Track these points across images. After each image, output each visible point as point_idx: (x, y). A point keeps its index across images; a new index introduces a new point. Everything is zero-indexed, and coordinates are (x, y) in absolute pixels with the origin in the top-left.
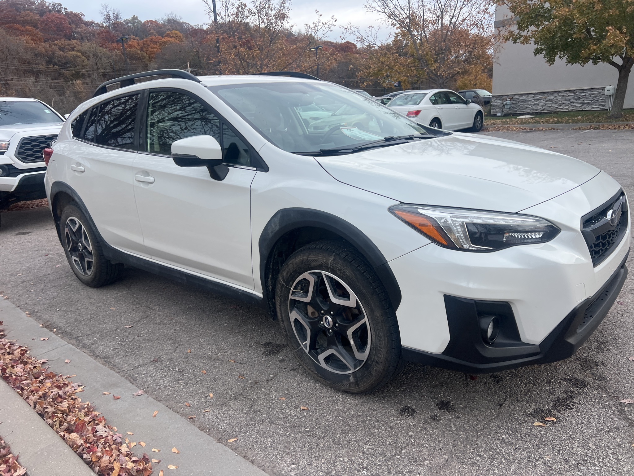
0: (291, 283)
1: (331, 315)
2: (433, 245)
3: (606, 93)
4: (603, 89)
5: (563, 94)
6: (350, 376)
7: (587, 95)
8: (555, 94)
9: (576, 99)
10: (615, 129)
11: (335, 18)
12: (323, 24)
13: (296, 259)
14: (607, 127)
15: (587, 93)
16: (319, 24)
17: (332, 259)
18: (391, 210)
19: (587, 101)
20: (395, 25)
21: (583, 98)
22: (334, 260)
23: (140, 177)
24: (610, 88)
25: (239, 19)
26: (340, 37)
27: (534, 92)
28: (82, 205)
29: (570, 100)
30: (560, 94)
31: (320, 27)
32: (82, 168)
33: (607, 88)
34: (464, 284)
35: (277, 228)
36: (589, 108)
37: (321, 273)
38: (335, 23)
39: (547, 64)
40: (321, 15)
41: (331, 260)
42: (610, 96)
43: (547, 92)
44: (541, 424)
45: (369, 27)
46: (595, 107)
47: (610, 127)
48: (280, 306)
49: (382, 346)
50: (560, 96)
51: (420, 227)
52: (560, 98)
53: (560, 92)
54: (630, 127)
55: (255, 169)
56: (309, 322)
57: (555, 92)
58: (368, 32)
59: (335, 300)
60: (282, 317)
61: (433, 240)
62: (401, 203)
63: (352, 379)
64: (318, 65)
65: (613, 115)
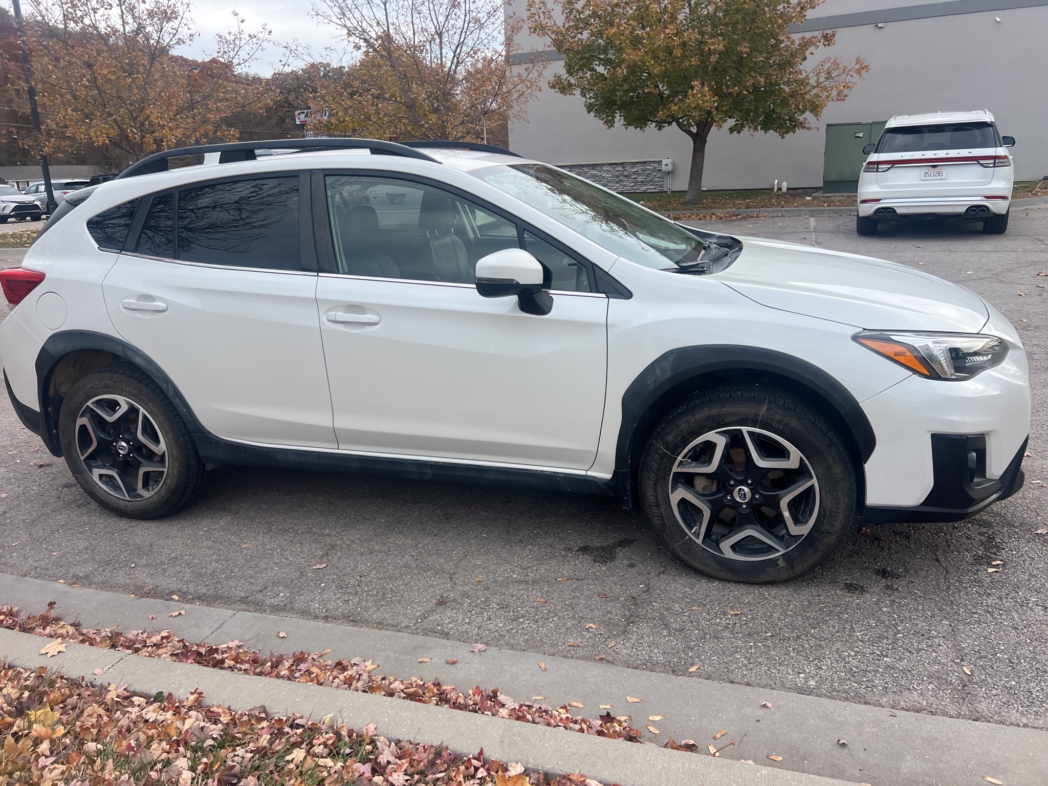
0: (679, 450)
1: (748, 485)
2: (915, 377)
3: (664, 168)
4: (660, 162)
5: (609, 168)
6: (779, 559)
7: (640, 172)
8: (598, 168)
9: (626, 176)
10: (700, 219)
11: (269, 27)
12: (250, 36)
13: (694, 415)
14: (689, 217)
15: (638, 168)
16: (242, 36)
17: (765, 409)
18: (855, 338)
19: (640, 179)
20: (359, 49)
21: (634, 174)
22: (768, 409)
23: (341, 315)
24: (669, 161)
25: (78, 11)
26: (281, 61)
27: (570, 164)
28: (154, 371)
29: (618, 177)
30: (604, 168)
31: (243, 42)
32: (160, 305)
33: (665, 161)
34: (955, 418)
35: (668, 375)
36: (643, 188)
37: (740, 430)
38: (269, 37)
39: (605, 127)
40: (243, 21)
41: (763, 410)
42: (669, 172)
43: (588, 165)
44: (995, 570)
45: (326, 48)
46: (651, 188)
47: (693, 217)
48: (655, 484)
49: (840, 511)
50: (605, 171)
51: (896, 358)
52: (604, 175)
53: (603, 165)
54: (717, 216)
55: (604, 295)
56: (708, 501)
57: (597, 165)
58: (325, 57)
59: (761, 463)
60: (657, 500)
61: (915, 372)
62: (864, 329)
63: (781, 563)
64: (244, 106)
65: (689, 201)
